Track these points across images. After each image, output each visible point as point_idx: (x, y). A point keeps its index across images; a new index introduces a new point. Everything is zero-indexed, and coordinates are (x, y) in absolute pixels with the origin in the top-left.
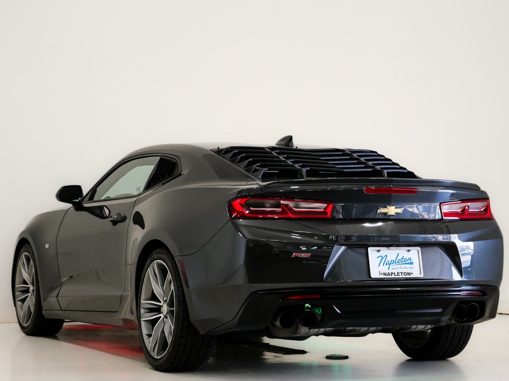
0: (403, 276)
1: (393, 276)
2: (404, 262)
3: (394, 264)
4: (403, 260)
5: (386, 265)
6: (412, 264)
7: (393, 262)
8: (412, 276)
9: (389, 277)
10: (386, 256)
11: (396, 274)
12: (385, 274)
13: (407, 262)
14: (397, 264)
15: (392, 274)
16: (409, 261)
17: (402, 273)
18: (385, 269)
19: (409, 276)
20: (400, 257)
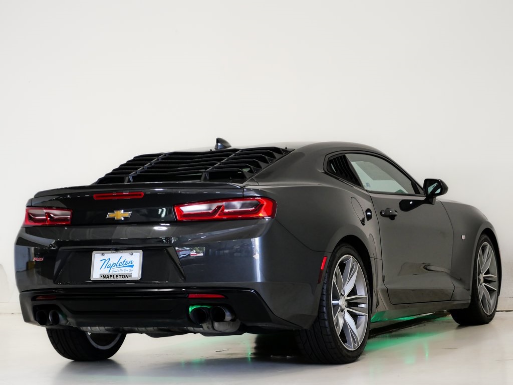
0: (121, 279)
1: (112, 279)
2: (125, 265)
3: (116, 267)
4: (125, 263)
5: (108, 267)
6: (133, 267)
7: (115, 265)
8: (129, 279)
9: (108, 279)
10: (109, 259)
11: (115, 277)
12: (104, 277)
13: (128, 265)
14: (118, 266)
15: (111, 276)
16: (130, 264)
17: (120, 275)
18: (106, 271)
19: (127, 279)
20: (122, 260)
